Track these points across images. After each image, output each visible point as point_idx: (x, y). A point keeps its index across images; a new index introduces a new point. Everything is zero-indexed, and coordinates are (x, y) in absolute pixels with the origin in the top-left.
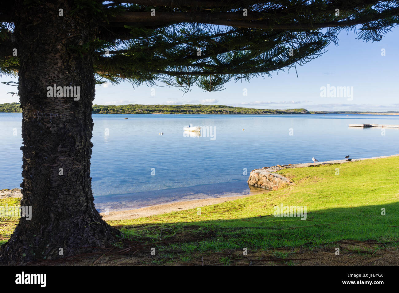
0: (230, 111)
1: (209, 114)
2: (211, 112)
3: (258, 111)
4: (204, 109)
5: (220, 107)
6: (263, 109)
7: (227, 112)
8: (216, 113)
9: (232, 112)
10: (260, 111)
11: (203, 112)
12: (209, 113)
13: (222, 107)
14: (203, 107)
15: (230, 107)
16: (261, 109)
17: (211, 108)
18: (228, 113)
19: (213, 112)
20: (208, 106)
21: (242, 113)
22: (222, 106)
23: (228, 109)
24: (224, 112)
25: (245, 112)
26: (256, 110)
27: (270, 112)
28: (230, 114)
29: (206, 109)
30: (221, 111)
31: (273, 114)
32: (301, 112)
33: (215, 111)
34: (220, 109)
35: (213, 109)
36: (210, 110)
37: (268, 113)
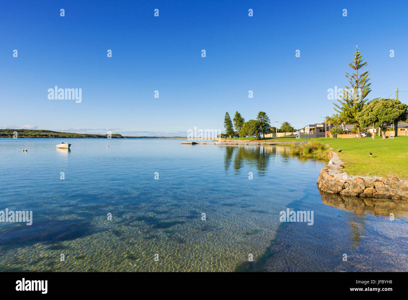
0: (55, 135)
1: (34, 138)
2: (35, 136)
3: (82, 135)
4: (27, 133)
5: (44, 131)
6: (86, 134)
7: (52, 136)
8: (41, 137)
9: (58, 136)
10: (83, 135)
11: (27, 136)
12: (33, 136)
13: (46, 132)
14: (26, 131)
15: (55, 132)
16: (84, 134)
17: (34, 133)
18: (54, 137)
19: (38, 136)
20: (31, 131)
21: (67, 137)
22: (46, 130)
23: (53, 134)
24: (49, 136)
25: (69, 136)
26: (79, 135)
27: (92, 137)
28: (55, 138)
29: (29, 133)
30: (46, 135)
31: (95, 138)
32: (117, 137)
33: (39, 135)
34: (45, 133)
35: (37, 133)
36: (34, 134)
37: (90, 137)
